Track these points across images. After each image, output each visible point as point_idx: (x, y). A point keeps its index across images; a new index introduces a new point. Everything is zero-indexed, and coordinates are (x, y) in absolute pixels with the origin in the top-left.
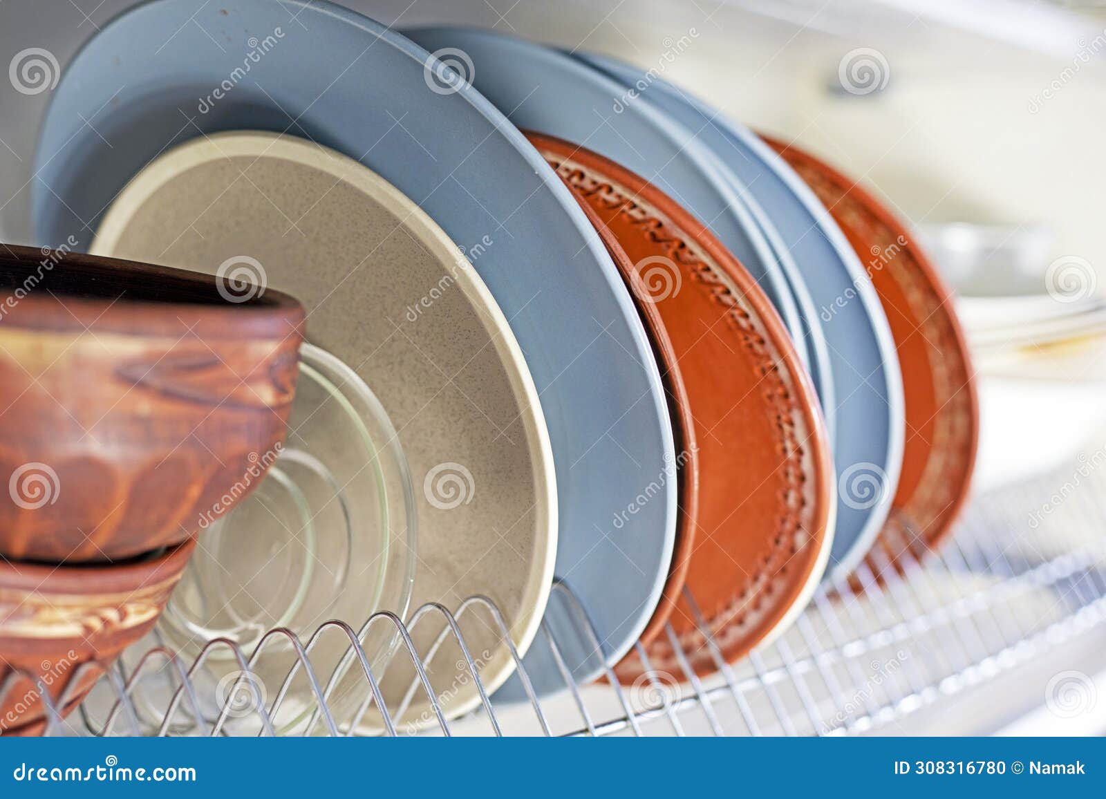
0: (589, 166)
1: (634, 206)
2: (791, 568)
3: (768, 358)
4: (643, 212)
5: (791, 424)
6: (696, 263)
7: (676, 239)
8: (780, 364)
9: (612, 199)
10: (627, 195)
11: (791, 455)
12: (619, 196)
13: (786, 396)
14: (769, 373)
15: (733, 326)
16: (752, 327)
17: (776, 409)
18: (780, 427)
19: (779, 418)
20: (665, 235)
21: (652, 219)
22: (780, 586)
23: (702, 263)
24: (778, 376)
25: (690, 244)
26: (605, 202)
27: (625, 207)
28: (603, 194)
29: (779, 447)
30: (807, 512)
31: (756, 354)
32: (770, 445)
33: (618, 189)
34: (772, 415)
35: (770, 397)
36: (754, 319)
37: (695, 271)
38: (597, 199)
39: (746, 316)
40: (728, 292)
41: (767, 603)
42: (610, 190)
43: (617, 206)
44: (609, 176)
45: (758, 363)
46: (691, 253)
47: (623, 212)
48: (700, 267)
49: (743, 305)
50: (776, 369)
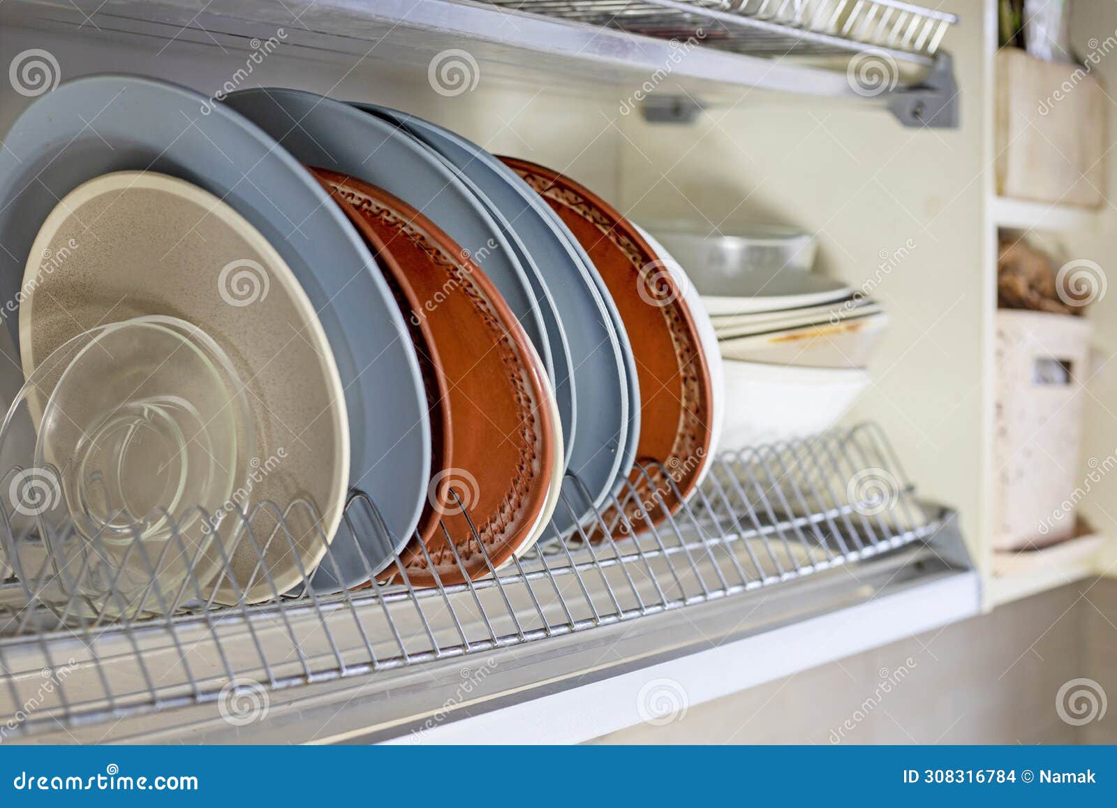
0: (373, 196)
1: (405, 225)
2: (531, 487)
3: (502, 333)
4: (412, 229)
5: (521, 380)
6: (448, 265)
7: (435, 248)
8: (509, 337)
9: (390, 219)
10: (400, 217)
11: (523, 403)
12: (395, 218)
13: (515, 360)
14: (504, 344)
15: (477, 310)
16: (489, 310)
17: (510, 369)
18: (514, 382)
19: (513, 376)
20: (427, 245)
21: (417, 234)
22: (525, 501)
23: (452, 265)
24: (508, 345)
25: (444, 252)
26: (386, 221)
27: (400, 225)
28: (384, 216)
29: (515, 397)
30: (538, 444)
31: (493, 330)
32: (510, 396)
33: (394, 213)
34: (508, 373)
35: (505, 360)
36: (489, 305)
37: (448, 270)
38: (381, 219)
39: (483, 302)
40: (470, 285)
41: (519, 515)
42: (389, 214)
43: (395, 224)
44: (386, 203)
45: (495, 337)
46: (445, 258)
47: (399, 229)
48: (451, 268)
49: (481, 294)
50: (506, 340)
